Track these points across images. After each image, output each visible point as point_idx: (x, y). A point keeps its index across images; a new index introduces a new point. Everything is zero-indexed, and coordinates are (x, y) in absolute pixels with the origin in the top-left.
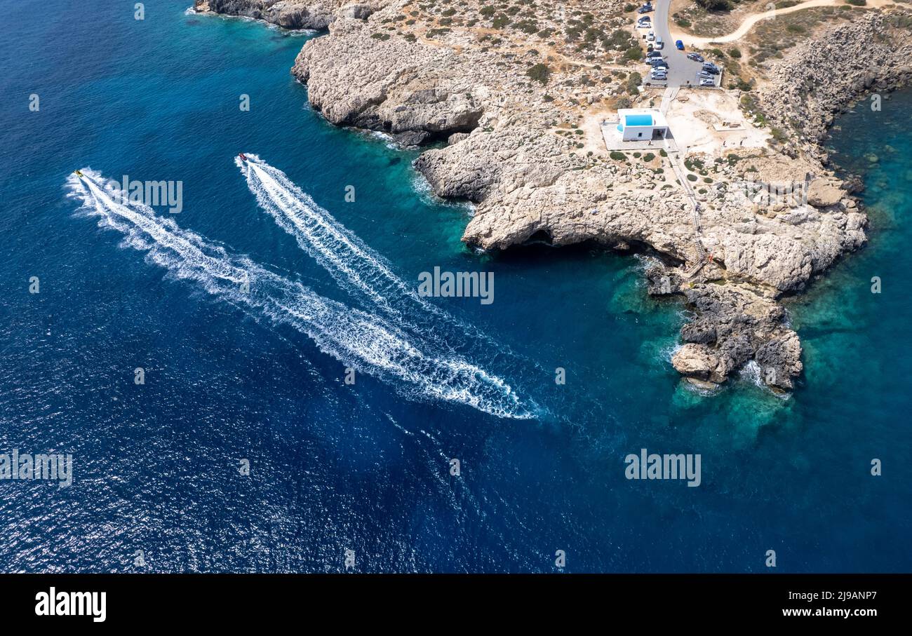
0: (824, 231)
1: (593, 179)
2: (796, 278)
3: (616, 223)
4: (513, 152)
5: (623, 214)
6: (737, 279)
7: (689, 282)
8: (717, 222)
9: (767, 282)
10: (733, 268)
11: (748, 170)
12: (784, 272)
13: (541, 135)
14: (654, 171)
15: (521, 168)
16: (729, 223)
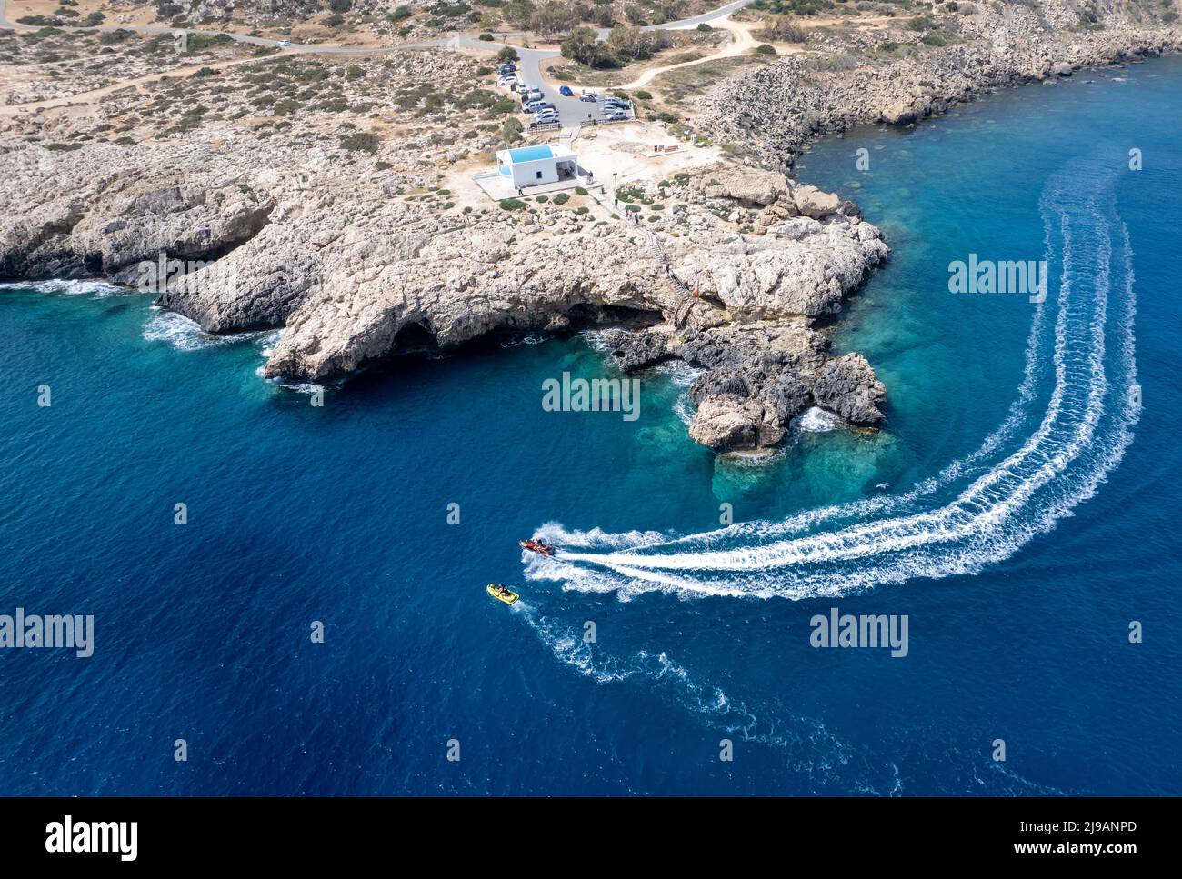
0: (835, 242)
1: (482, 237)
2: (825, 296)
3: (535, 281)
4: (336, 233)
5: (543, 267)
6: (745, 314)
7: (677, 337)
8: (688, 249)
9: (790, 310)
10: (735, 300)
11: (708, 185)
12: (807, 288)
13: (381, 206)
14: (574, 212)
15: (355, 249)
16: (706, 247)
